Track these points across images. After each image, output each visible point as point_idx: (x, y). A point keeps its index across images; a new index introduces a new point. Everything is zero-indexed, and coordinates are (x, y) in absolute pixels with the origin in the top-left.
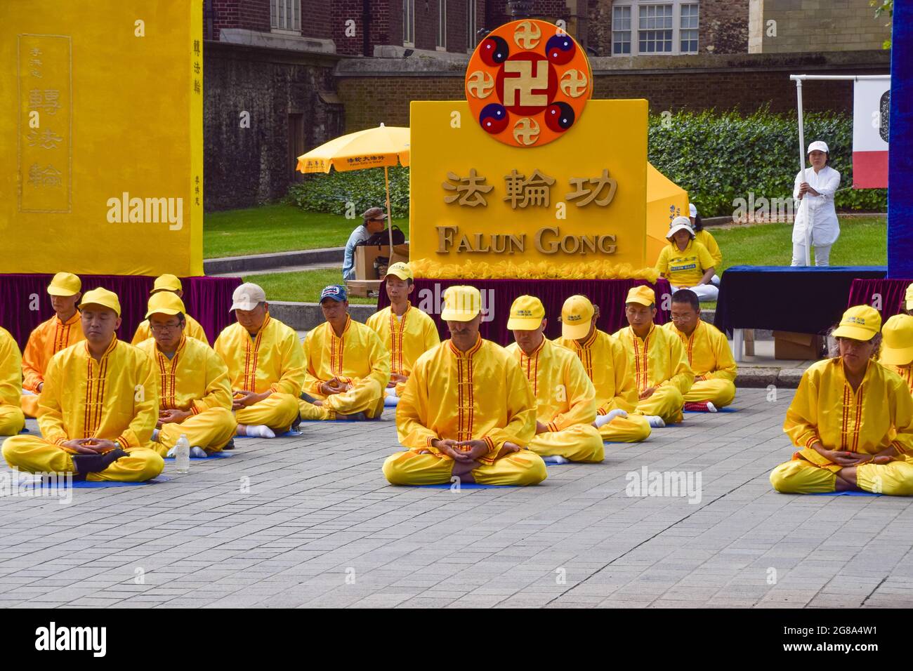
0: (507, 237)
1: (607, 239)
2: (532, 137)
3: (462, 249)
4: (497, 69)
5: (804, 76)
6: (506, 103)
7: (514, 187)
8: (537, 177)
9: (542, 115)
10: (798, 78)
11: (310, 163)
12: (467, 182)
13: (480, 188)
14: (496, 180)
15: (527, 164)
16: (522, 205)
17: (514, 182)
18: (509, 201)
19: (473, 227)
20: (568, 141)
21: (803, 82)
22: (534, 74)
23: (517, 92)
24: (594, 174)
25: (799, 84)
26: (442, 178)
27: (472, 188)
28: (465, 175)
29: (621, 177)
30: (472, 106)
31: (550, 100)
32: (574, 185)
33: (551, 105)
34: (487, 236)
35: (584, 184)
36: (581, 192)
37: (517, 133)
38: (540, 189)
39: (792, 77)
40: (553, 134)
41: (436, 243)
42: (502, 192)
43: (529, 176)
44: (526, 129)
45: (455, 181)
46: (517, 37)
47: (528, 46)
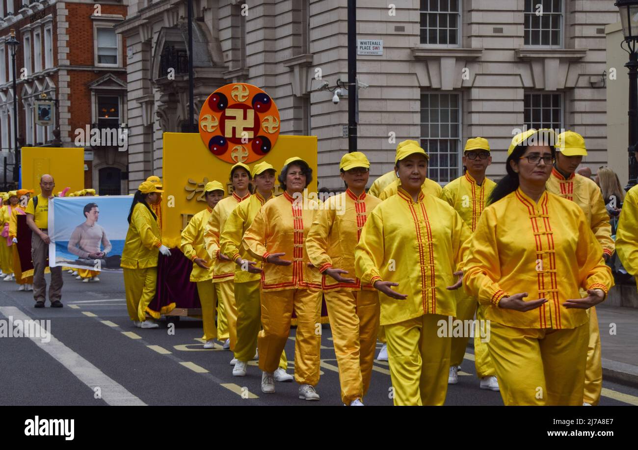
2: (244, 157)
4: (220, 114)
6: (227, 136)
9: (250, 145)
22: (245, 118)
23: (234, 129)
30: (204, 139)
31: (255, 134)
33: (256, 138)
37: (233, 155)
40: (256, 156)
44: (240, 152)
45: (194, 184)
46: (233, 93)
47: (241, 100)
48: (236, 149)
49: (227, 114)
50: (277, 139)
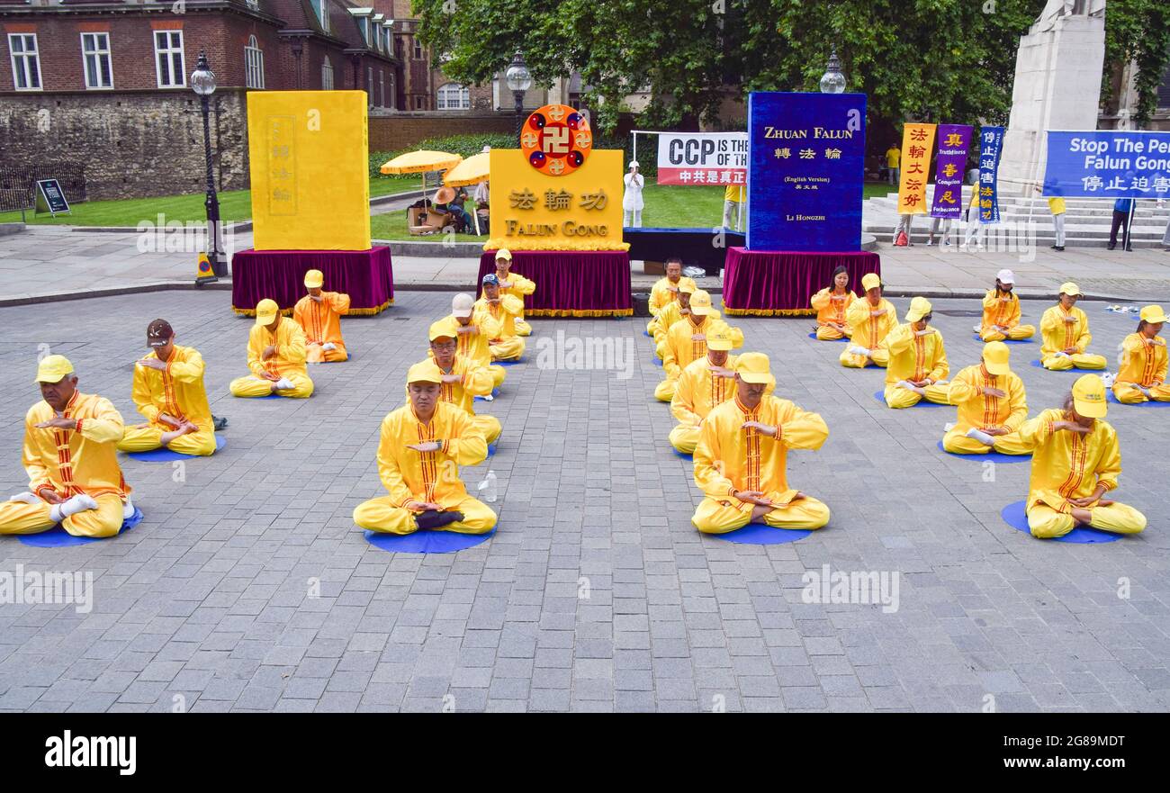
0: (546, 226)
1: (603, 227)
2: (560, 170)
3: (521, 232)
4: (540, 131)
5: (637, 132)
6: (545, 151)
7: (550, 198)
8: (563, 193)
9: (565, 158)
10: (634, 132)
11: (388, 169)
12: (523, 195)
13: (530, 198)
14: (539, 194)
15: (557, 185)
16: (555, 208)
17: (550, 195)
18: (547, 206)
19: (525, 220)
20: (580, 171)
21: (637, 134)
22: (561, 135)
23: (551, 145)
24: (595, 192)
25: (635, 135)
26: (508, 193)
27: (526, 198)
28: (521, 191)
29: (609, 193)
30: (525, 154)
31: (570, 149)
32: (584, 197)
33: (570, 153)
34: (535, 226)
35: (590, 196)
36: (588, 201)
37: (551, 167)
38: (565, 199)
39: (632, 131)
40: (571, 168)
41: (505, 230)
42: (543, 201)
43: (558, 192)
44: (557, 165)
45: (517, 195)
46: (551, 114)
47: (557, 119)
48: (553, 163)
49: (545, 132)
50: (588, 155)
